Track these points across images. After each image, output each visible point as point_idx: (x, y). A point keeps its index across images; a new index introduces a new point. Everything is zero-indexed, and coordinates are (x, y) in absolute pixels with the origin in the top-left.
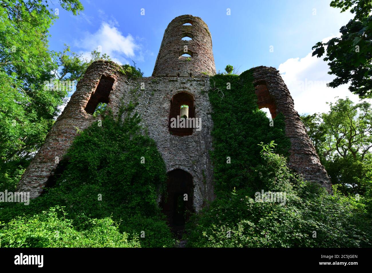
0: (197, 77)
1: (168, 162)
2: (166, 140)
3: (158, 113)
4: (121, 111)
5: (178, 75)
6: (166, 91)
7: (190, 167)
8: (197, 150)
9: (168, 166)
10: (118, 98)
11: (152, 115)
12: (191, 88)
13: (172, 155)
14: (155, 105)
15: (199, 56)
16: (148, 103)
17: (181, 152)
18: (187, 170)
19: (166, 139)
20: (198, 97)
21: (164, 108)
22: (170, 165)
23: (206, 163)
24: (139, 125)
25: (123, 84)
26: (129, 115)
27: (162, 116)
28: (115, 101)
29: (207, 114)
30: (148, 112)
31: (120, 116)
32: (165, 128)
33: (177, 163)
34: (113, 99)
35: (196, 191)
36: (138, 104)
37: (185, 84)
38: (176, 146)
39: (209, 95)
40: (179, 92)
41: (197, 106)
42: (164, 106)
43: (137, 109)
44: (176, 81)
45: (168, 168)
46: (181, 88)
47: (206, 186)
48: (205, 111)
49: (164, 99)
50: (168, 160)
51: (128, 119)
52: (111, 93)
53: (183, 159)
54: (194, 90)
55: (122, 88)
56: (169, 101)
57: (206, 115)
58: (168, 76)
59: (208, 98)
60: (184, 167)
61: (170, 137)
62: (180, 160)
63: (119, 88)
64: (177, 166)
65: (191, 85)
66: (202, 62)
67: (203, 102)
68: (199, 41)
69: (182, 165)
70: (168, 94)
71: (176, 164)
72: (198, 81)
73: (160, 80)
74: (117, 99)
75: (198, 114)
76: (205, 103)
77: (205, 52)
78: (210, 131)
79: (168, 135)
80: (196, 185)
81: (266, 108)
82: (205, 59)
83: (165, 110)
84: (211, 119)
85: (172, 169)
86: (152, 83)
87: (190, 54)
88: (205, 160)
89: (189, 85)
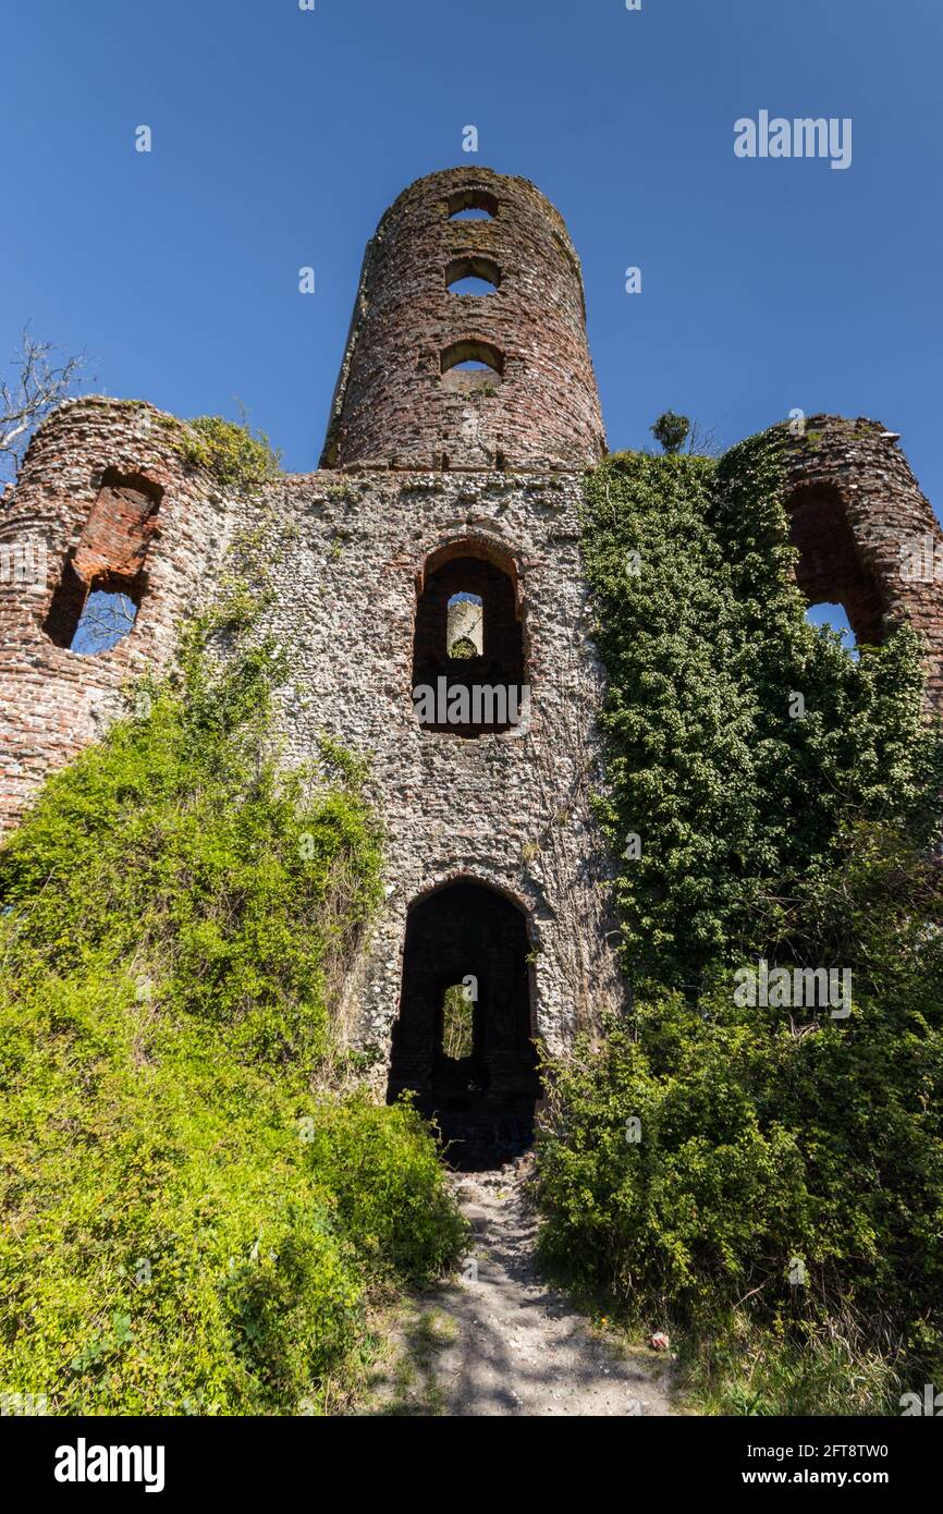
0: (527, 471)
2: (404, 754)
3: (365, 636)
4: (202, 633)
5: (444, 464)
6: (393, 534)
7: (516, 867)
10: (184, 573)
11: (336, 645)
12: (503, 522)
13: (436, 817)
14: (350, 599)
15: (532, 372)
16: (316, 592)
17: (471, 804)
18: (503, 882)
19: (405, 749)
20: (535, 562)
21: (388, 612)
25: (200, 510)
27: (384, 649)
28: (173, 587)
32: (398, 703)
33: (458, 852)
34: (162, 578)
35: (546, 967)
36: (273, 597)
37: (476, 502)
38: (451, 781)
39: (584, 553)
40: (449, 539)
41: (534, 602)
42: (388, 604)
43: (272, 623)
44: (437, 490)
46: (461, 523)
49: (385, 574)
53: (485, 837)
54: (517, 531)
55: (196, 524)
56: (410, 580)
58: (397, 469)
59: (578, 570)
60: (488, 871)
61: (421, 743)
62: (470, 841)
63: (185, 528)
64: (460, 867)
65: (503, 508)
66: (547, 398)
67: (559, 582)
68: (528, 299)
69: (479, 862)
70: (401, 549)
72: (531, 489)
73: (365, 488)
74: (179, 578)
75: (537, 637)
76: (568, 588)
77: (558, 351)
79: (413, 734)
80: (542, 942)
81: (835, 603)
82: (560, 384)
83: (393, 621)
84: (596, 660)
85: (439, 879)
86: (331, 500)
87: (493, 362)
89: (493, 507)
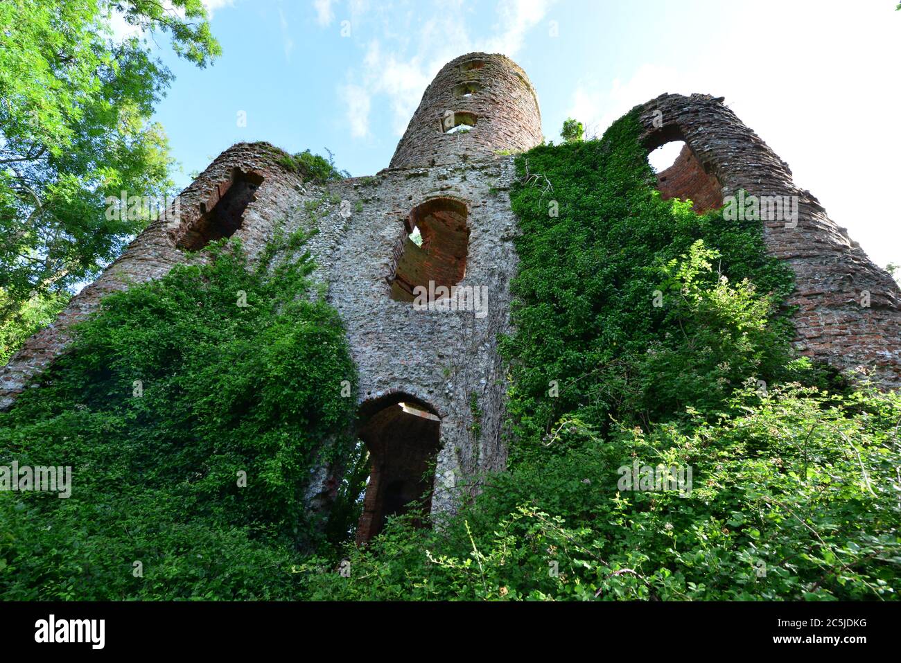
0: (480, 162)
1: (371, 371)
2: (374, 313)
3: (366, 249)
4: (271, 252)
5: (432, 164)
6: (395, 199)
7: (436, 385)
8: (463, 337)
9: (368, 383)
10: (268, 220)
11: (349, 255)
12: (462, 186)
13: (387, 352)
14: (362, 232)
15: (493, 122)
16: (342, 228)
17: (412, 343)
18: (425, 395)
19: (375, 310)
20: (481, 203)
21: (383, 237)
22: (376, 380)
23: (488, 371)
24: (309, 278)
25: (287, 192)
26: (290, 257)
27: (375, 256)
29: (504, 240)
30: (338, 250)
31: (265, 263)
32: (378, 284)
33: (396, 375)
34: (252, 221)
35: (445, 460)
36: (318, 232)
37: (446, 179)
38: (401, 329)
39: (512, 196)
40: (428, 198)
41: (476, 225)
42: (383, 233)
43: (313, 245)
44: (425, 175)
45: (366, 391)
46: (437, 190)
47: (481, 446)
48: (496, 235)
49: (386, 218)
50: (372, 366)
51: (284, 268)
52: (250, 208)
53: (417, 365)
54: (471, 191)
55: (282, 199)
56: (400, 220)
57: (499, 243)
58: (404, 169)
59: (508, 205)
60: (416, 389)
61: (386, 307)
62: (406, 368)
63: (274, 199)
64: (396, 386)
65: (464, 178)
66: (500, 133)
67: (494, 213)
68: (495, 95)
69: (411, 382)
70: (398, 206)
71: (394, 379)
72: (483, 168)
74: (264, 223)
75: (476, 243)
76: (499, 216)
77: (511, 115)
78: (507, 284)
79: (382, 302)
80: (447, 439)
82: (511, 129)
83: (386, 241)
84: (513, 252)
85: (380, 393)
86: (364, 186)
87: (473, 123)
88: (484, 362)
89: (458, 179)
